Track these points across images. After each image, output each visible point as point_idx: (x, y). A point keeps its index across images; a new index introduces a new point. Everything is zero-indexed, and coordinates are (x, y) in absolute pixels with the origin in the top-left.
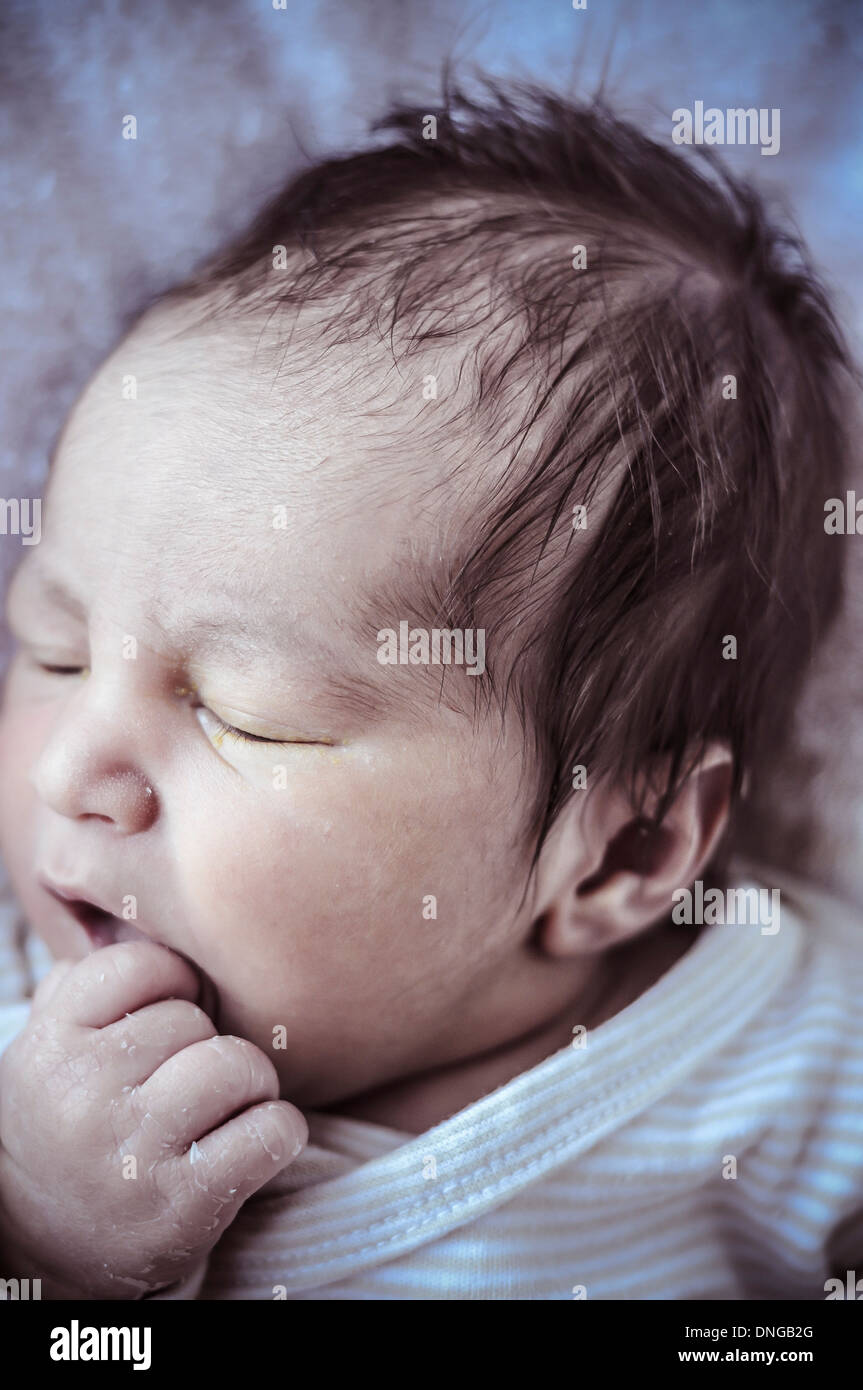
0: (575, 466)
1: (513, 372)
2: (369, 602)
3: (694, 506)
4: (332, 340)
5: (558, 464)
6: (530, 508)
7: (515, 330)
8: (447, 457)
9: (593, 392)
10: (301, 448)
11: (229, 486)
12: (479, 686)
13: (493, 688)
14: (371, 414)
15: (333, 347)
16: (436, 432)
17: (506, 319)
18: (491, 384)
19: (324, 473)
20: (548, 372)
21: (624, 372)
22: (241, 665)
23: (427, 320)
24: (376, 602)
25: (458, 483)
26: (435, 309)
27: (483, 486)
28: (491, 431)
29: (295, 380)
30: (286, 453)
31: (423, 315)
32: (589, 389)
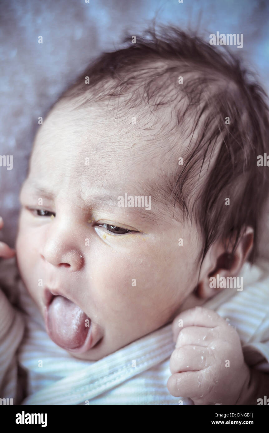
0: (208, 143)
1: (187, 115)
2: (151, 188)
3: (243, 153)
4: (130, 107)
5: (203, 143)
6: (196, 157)
7: (185, 101)
8: (170, 142)
9: (211, 119)
10: (126, 141)
11: (103, 154)
12: (184, 213)
13: (188, 213)
14: (146, 129)
15: (130, 109)
16: (167, 134)
17: (182, 98)
18: (180, 119)
19: (134, 149)
20: (197, 114)
21: (218, 113)
22: (111, 210)
23: (158, 99)
24: (152, 188)
25: (175, 150)
26: (160, 96)
27: (182, 151)
28: (182, 133)
29: (120, 120)
30: (121, 143)
31: (157, 98)
32: (209, 119)
